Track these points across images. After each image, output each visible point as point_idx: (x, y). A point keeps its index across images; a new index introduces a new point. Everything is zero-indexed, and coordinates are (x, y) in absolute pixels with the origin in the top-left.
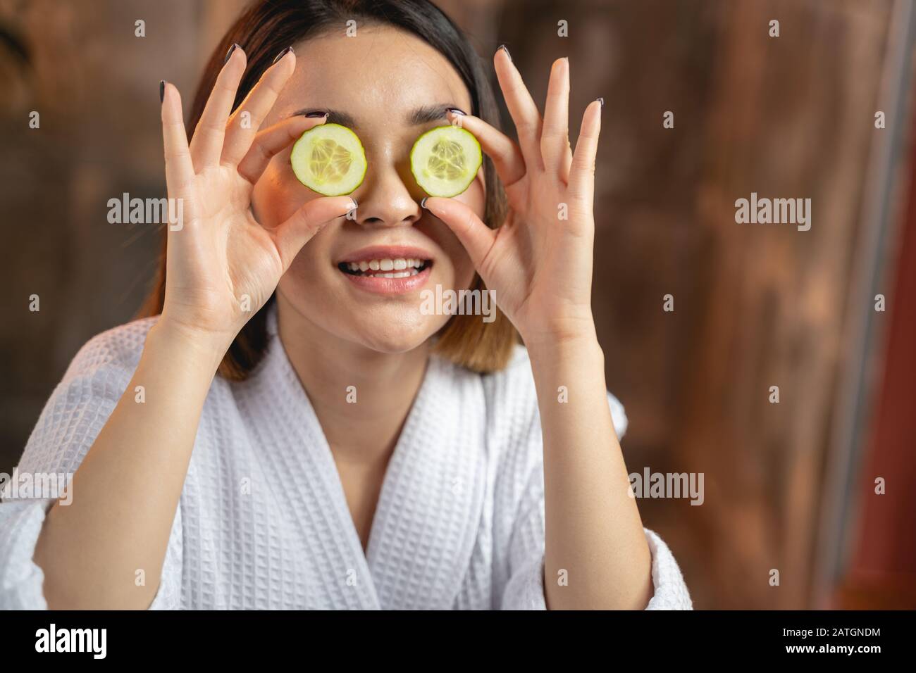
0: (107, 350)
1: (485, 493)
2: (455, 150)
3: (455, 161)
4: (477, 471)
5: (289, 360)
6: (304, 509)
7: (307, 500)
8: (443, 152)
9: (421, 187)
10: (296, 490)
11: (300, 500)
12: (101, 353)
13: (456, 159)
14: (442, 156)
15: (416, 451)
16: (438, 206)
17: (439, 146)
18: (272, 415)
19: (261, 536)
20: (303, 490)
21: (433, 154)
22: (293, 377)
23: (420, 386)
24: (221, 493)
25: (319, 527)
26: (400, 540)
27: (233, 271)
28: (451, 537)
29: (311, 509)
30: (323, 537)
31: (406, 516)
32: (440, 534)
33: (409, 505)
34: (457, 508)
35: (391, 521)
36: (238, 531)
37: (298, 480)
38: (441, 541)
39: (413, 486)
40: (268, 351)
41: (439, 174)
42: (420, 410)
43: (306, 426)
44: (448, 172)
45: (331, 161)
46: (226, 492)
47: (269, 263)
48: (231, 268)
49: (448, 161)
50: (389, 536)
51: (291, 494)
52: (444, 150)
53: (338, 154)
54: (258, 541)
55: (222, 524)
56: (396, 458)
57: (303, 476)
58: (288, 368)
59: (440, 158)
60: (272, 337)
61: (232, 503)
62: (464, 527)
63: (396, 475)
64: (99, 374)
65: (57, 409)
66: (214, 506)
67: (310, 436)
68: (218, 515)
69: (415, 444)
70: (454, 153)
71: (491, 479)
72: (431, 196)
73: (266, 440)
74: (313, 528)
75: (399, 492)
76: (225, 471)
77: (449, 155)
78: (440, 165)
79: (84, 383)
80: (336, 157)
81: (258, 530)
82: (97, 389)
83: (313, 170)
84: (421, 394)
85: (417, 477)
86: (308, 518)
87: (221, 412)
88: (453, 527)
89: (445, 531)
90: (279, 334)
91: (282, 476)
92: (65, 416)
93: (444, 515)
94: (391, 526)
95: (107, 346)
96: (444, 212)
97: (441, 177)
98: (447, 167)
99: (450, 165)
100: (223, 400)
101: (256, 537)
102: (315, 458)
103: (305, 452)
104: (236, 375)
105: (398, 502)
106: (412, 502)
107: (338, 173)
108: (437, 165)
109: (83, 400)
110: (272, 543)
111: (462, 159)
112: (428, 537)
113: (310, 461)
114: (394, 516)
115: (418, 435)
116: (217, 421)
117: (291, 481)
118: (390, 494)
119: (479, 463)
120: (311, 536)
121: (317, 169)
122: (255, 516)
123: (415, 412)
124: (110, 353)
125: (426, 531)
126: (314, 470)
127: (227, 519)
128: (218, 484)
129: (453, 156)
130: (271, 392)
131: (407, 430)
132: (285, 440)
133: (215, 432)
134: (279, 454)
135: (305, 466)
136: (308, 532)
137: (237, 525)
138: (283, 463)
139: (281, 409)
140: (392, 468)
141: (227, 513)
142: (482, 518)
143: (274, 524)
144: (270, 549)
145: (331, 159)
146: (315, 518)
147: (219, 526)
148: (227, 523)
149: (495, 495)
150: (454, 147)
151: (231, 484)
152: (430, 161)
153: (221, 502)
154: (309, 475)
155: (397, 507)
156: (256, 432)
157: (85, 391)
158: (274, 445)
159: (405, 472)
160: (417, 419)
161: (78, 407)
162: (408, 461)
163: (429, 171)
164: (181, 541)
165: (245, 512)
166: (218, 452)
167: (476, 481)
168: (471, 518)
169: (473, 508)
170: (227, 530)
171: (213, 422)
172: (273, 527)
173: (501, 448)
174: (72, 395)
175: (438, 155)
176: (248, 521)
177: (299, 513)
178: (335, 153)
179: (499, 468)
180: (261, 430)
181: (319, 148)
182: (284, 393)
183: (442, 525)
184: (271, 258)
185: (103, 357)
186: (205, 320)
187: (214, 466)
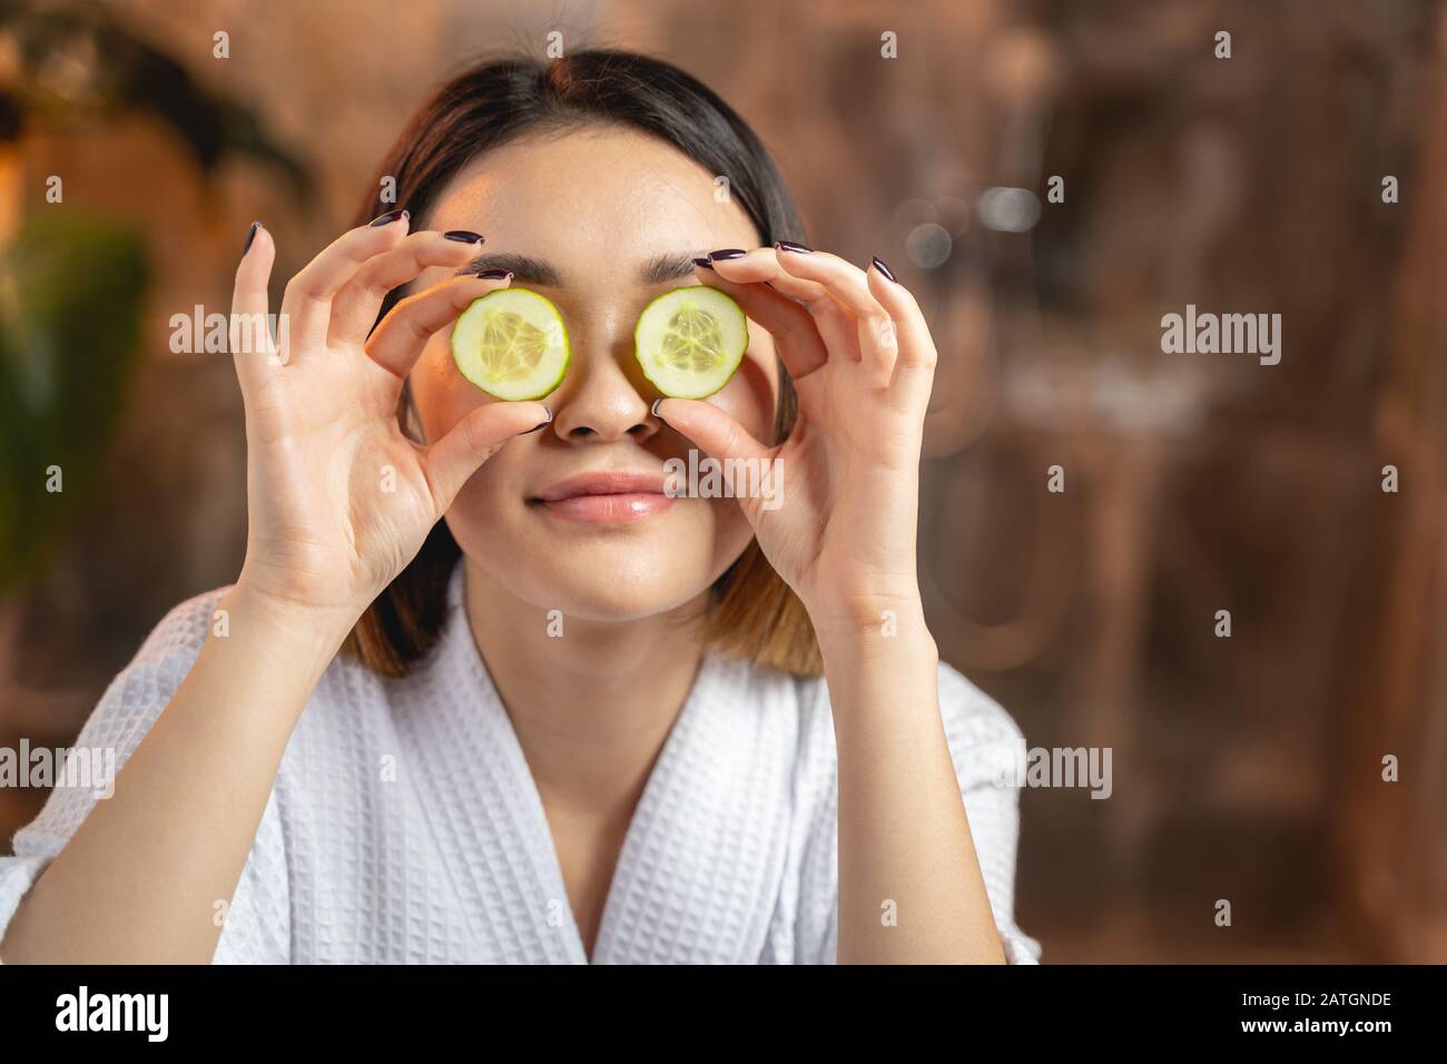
0: (189, 624)
1: (786, 865)
2: (705, 324)
3: (706, 341)
4: (775, 830)
5: (477, 646)
6: (491, 881)
7: (494, 866)
8: (688, 328)
9: (652, 383)
10: (478, 851)
11: (484, 866)
12: (181, 629)
13: (707, 338)
14: (684, 333)
15: (676, 794)
16: (677, 413)
17: (680, 318)
18: (448, 731)
19: (416, 921)
20: (489, 851)
21: (672, 331)
22: (481, 672)
23: (689, 692)
24: (361, 851)
25: (513, 911)
26: (645, 935)
27: (355, 513)
28: (727, 933)
29: (501, 881)
30: (519, 926)
31: (657, 898)
32: (708, 929)
33: (661, 880)
34: (739, 888)
35: (633, 905)
36: (384, 912)
37: (482, 836)
38: (709, 938)
39: (669, 850)
40: (446, 631)
41: (681, 362)
42: (686, 730)
43: (496, 751)
44: (695, 358)
45: (513, 346)
46: (368, 850)
47: (412, 500)
48: (352, 507)
49: (694, 341)
50: (628, 929)
51: (470, 857)
52: (688, 323)
53: (523, 335)
54: (413, 929)
55: (360, 899)
56: (645, 805)
57: (490, 829)
58: (474, 658)
59: (681, 337)
60: (455, 608)
61: (376, 868)
62: (748, 918)
63: (643, 832)
64: (168, 662)
65: (108, 714)
66: (347, 869)
67: (504, 766)
68: (355, 885)
69: (675, 784)
70: (704, 329)
71: (797, 845)
72: (668, 397)
73: (435, 770)
74: (503, 910)
75: (646, 858)
76: (368, 817)
77: (696, 333)
78: (681, 349)
79: (148, 675)
80: (521, 340)
81: (412, 912)
82: (165, 685)
83: (485, 359)
84: (691, 704)
85: (676, 837)
86: (497, 896)
87: (367, 726)
88: (731, 918)
89: (717, 924)
90: (466, 605)
91: (458, 827)
92: (116, 726)
93: (717, 899)
94: (631, 913)
95: (192, 619)
96: (686, 423)
97: (683, 366)
98: (693, 351)
99: (697, 349)
100: (370, 706)
101: (409, 923)
102: (509, 801)
103: (494, 790)
104: (389, 668)
105: (644, 875)
106: (667, 875)
107: (523, 364)
108: (677, 347)
109: (145, 701)
110: (434, 933)
111: (717, 338)
112: (690, 932)
113: (501, 806)
114: (636, 897)
115: (681, 769)
116: (360, 738)
117: (472, 835)
118: (632, 862)
119: (779, 817)
120: (500, 924)
121: (493, 359)
122: (408, 890)
123: (678, 733)
124: (192, 630)
125: (688, 924)
126: (507, 819)
127: (368, 893)
128: (356, 837)
129: (701, 334)
130: (448, 696)
131: (665, 761)
132: (465, 771)
133: (355, 755)
134: (454, 792)
135: (493, 813)
136: (495, 917)
137: (383, 903)
138: (460, 806)
139: (461, 722)
140: (639, 821)
141: (369, 883)
142: (778, 904)
143: (437, 903)
144: (429, 943)
145: (514, 343)
146: (507, 896)
147: (356, 903)
148: (368, 899)
149: (802, 871)
150: (705, 319)
151: (375, 836)
152: (665, 342)
153: (361, 866)
154: (500, 827)
155: (642, 883)
156: (421, 756)
157: (148, 688)
158: (449, 778)
159: (657, 827)
160: (680, 743)
161: (137, 713)
162: (663, 811)
163: (664, 357)
164: (287, 925)
165: (394, 883)
166: (359, 787)
167: (773, 845)
168: (760, 905)
169: (764, 888)
170: (368, 909)
171: (354, 741)
172: (437, 909)
173: (818, 794)
174: (131, 693)
175: (677, 332)
176: (398, 897)
177: (483, 887)
178: (519, 333)
179: (812, 826)
180: (428, 755)
181: (495, 327)
182: (466, 697)
183: (714, 914)
184: (416, 493)
185: (180, 636)
186: (303, 590)
187: (351, 808)
